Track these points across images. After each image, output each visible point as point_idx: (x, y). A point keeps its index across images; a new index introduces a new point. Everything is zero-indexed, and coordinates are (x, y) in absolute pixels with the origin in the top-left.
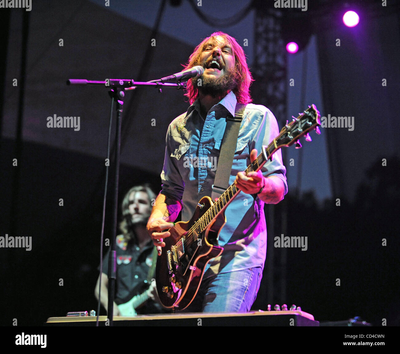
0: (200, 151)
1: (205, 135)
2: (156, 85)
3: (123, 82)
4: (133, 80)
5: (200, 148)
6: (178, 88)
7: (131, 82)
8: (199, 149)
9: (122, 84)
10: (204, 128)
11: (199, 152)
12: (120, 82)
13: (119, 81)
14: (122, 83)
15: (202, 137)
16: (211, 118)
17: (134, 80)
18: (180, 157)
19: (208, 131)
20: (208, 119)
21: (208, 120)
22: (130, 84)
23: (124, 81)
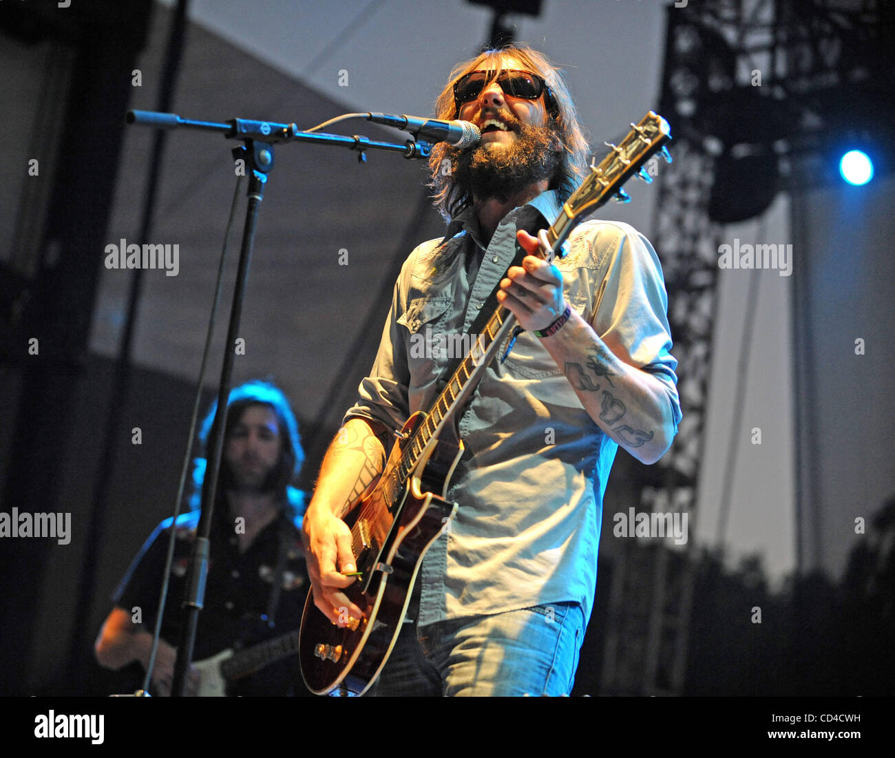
0: (468, 315)
1: (485, 279)
2: (352, 143)
3: (269, 129)
4: (294, 126)
5: (470, 309)
6: (408, 155)
7: (290, 130)
8: (468, 312)
9: (266, 131)
10: (484, 261)
11: (467, 317)
12: (262, 128)
13: (260, 125)
14: (266, 129)
15: (476, 283)
16: (504, 239)
17: (297, 125)
18: (418, 326)
19: (493, 270)
20: (497, 241)
21: (496, 244)
22: (286, 135)
23: (271, 127)
